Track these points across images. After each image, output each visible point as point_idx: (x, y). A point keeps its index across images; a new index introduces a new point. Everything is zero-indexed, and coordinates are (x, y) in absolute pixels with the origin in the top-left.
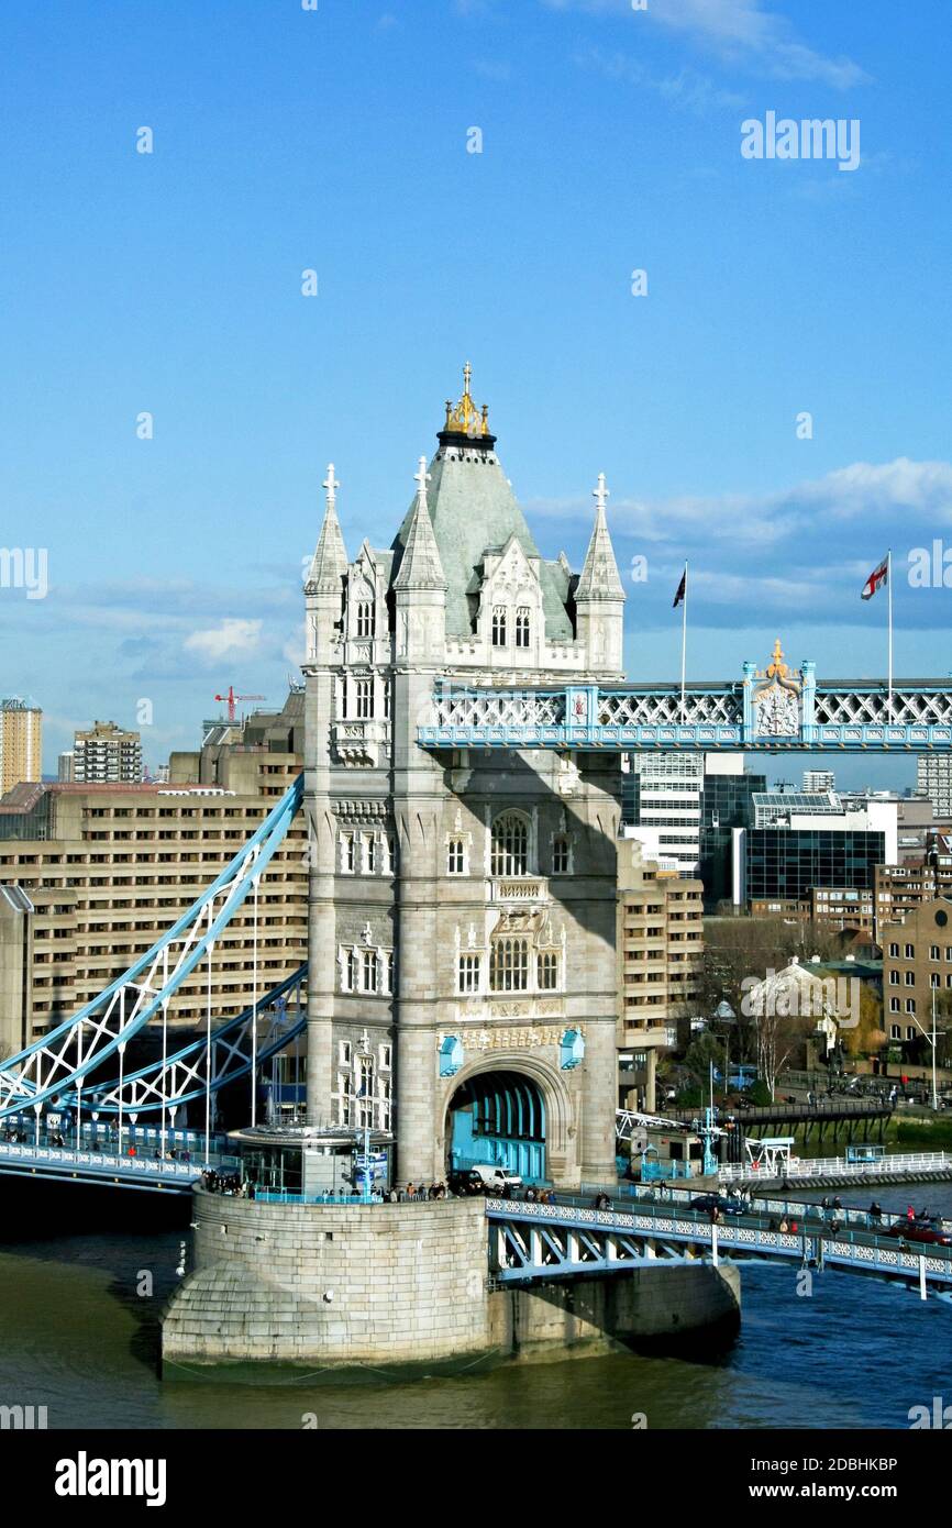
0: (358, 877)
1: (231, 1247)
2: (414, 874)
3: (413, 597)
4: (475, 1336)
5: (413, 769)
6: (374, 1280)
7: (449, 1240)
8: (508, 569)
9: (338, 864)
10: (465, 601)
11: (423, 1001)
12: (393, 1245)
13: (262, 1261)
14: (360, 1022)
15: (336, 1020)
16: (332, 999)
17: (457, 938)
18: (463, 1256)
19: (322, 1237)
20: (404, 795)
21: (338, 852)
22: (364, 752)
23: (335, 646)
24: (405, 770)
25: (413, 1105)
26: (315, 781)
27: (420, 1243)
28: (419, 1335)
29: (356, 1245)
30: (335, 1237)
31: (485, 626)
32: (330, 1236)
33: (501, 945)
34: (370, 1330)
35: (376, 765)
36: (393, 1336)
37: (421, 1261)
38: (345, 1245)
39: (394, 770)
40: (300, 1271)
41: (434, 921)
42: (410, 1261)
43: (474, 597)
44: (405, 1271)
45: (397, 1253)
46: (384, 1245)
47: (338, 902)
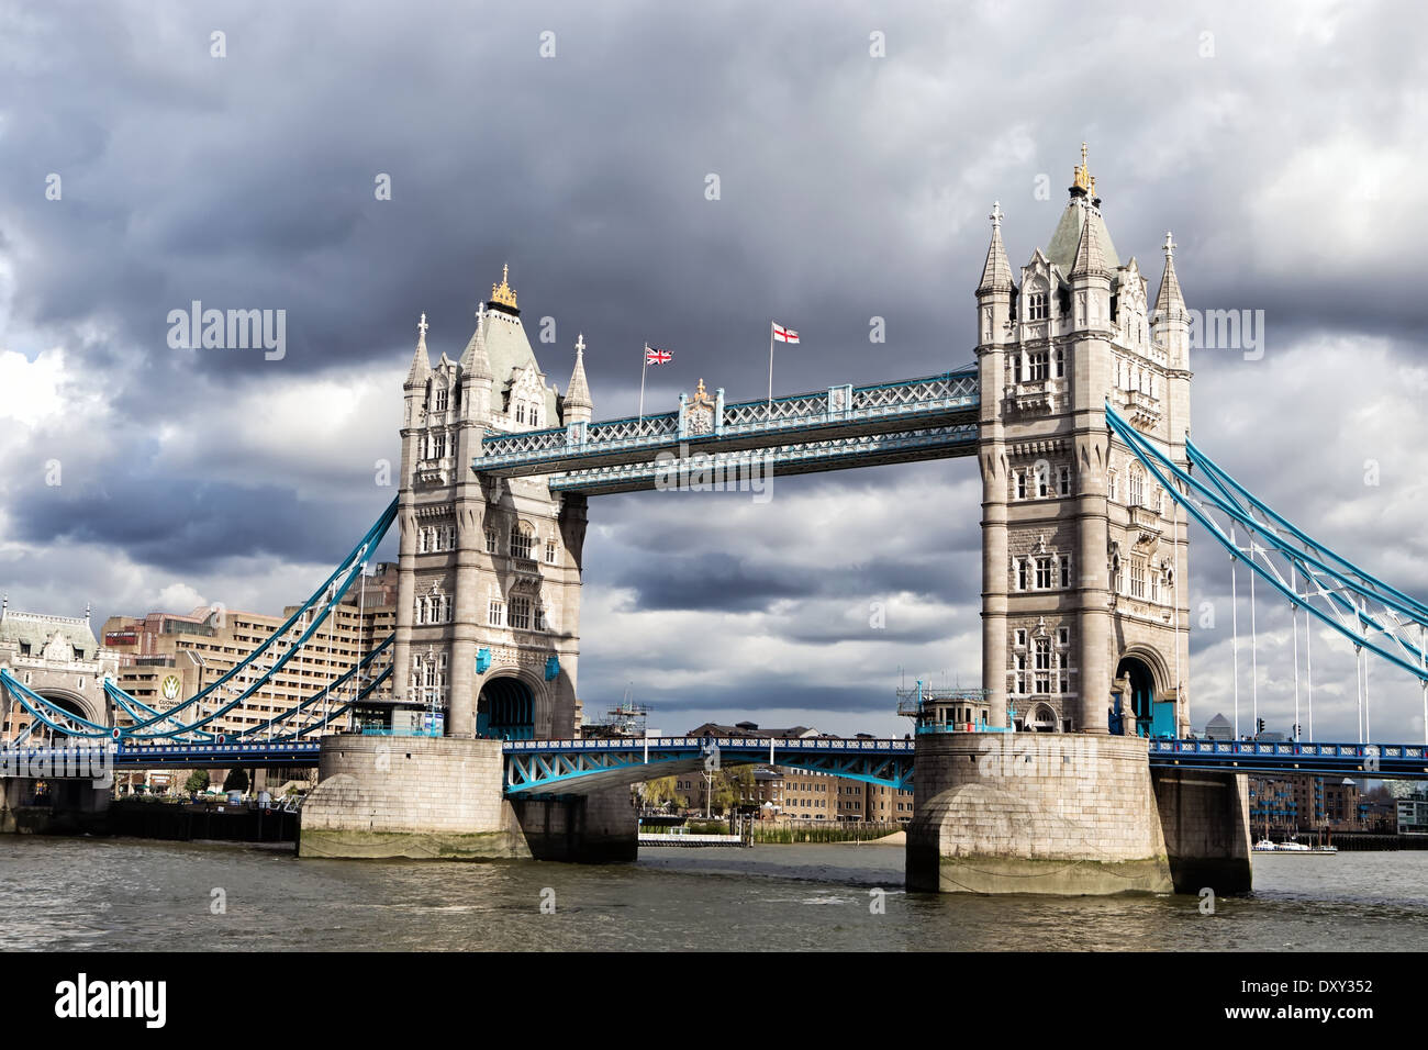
0: (431, 554)
1: (346, 765)
2: (466, 547)
3: (473, 382)
4: (493, 826)
5: (469, 483)
6: (435, 784)
7: (480, 765)
8: (527, 378)
9: (418, 548)
10: (501, 396)
11: (469, 624)
12: (447, 763)
13: (366, 771)
14: (427, 642)
15: (412, 643)
16: (410, 630)
17: (490, 590)
18: (488, 775)
19: (405, 756)
20: (462, 500)
21: (418, 541)
22: (438, 476)
23: (422, 418)
24: (463, 484)
25: (460, 686)
26: (406, 498)
27: (463, 763)
28: (461, 820)
29: (425, 762)
30: (412, 756)
31: (513, 409)
32: (408, 756)
33: (514, 601)
34: (431, 815)
35: (445, 485)
36: (445, 820)
37: (463, 775)
38: (418, 762)
39: (456, 484)
40: (389, 777)
41: (477, 576)
42: (457, 774)
43: (506, 394)
44: (454, 780)
45: (449, 768)
46: (442, 763)
47: (417, 572)
